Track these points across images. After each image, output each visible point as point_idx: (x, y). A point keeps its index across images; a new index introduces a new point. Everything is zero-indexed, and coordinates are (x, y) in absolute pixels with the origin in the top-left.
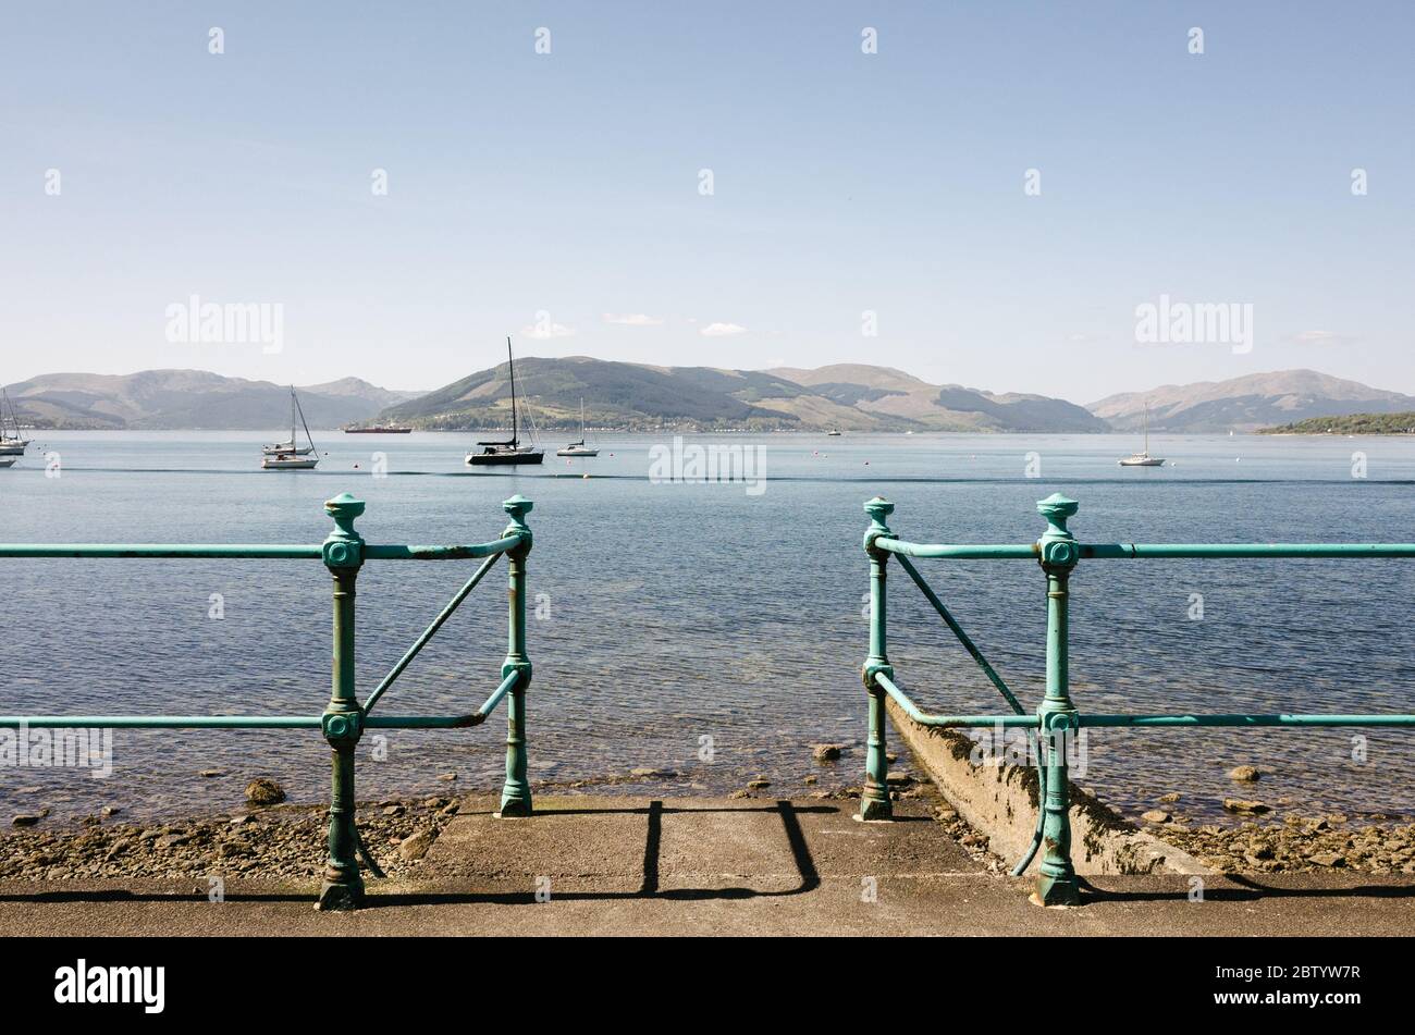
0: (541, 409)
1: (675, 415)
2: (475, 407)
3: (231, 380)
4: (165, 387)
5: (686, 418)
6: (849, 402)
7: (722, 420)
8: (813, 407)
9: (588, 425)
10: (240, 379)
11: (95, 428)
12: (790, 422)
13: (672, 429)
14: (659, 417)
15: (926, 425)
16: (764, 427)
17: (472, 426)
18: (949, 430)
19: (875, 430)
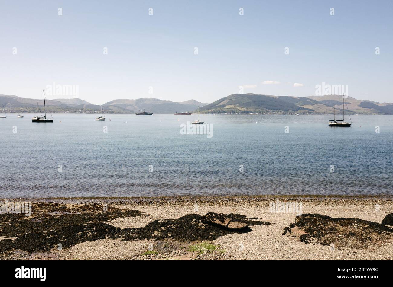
0: (238, 108)
1: (277, 109)
2: (220, 107)
3: (162, 100)
4: (145, 103)
5: (280, 111)
6: (332, 106)
7: (290, 111)
8: (320, 107)
9: (251, 112)
10: (164, 100)
11: (124, 113)
12: (311, 111)
13: (275, 113)
14: (272, 110)
15: (356, 112)
16: (303, 113)
17: (218, 113)
18: (362, 114)
19: (338, 114)
